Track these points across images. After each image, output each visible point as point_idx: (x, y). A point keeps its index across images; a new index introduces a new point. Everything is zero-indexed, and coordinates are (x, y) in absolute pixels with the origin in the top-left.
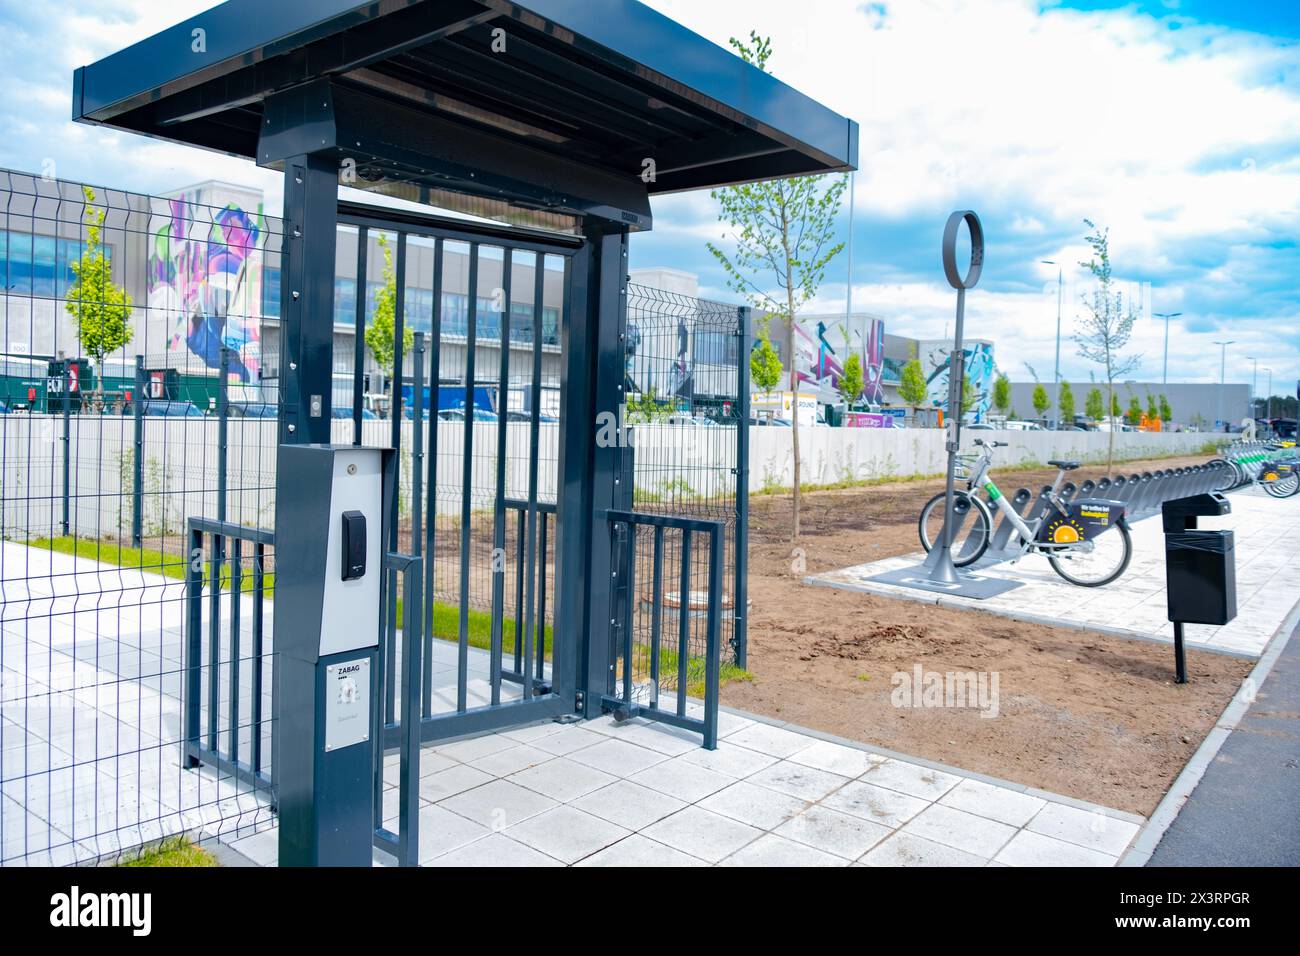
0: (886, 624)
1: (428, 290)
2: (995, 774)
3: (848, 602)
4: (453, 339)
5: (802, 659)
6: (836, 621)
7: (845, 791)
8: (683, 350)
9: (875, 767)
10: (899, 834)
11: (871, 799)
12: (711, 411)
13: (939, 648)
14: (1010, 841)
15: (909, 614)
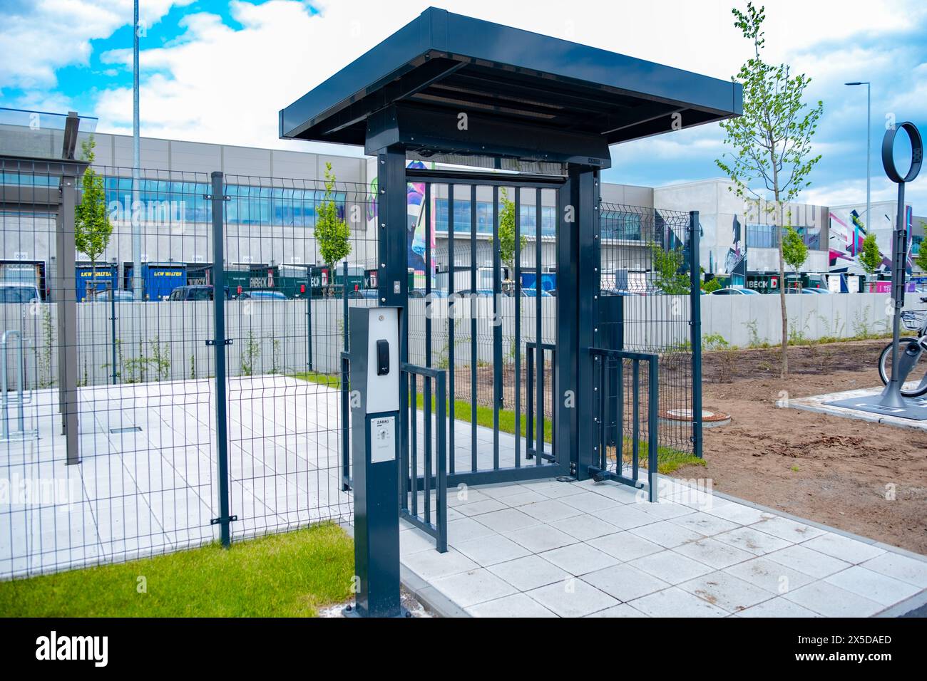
0: (830, 435)
1: (532, 206)
2: (866, 535)
3: (807, 420)
4: (548, 239)
5: (754, 455)
6: (791, 432)
7: (734, 532)
8: (737, 238)
9: (764, 520)
10: (759, 559)
11: (751, 537)
12: (761, 284)
13: (866, 453)
14: (841, 571)
15: (853, 429)
